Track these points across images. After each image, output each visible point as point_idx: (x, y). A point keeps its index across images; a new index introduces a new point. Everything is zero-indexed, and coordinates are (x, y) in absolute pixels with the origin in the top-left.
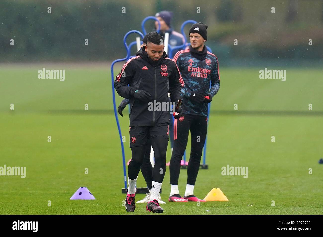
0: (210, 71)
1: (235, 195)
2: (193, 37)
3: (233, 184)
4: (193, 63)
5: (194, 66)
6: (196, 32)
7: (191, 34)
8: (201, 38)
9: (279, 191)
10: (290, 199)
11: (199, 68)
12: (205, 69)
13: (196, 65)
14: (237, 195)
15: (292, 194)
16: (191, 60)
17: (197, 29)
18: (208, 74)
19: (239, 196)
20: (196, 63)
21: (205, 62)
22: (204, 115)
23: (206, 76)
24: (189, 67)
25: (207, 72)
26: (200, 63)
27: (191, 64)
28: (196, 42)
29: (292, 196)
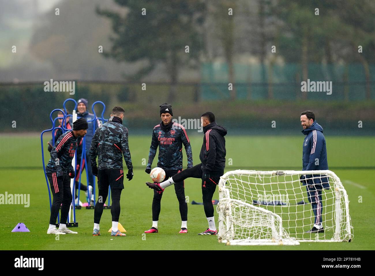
0: (174, 139)
1: (131, 227)
2: (165, 116)
3: (129, 219)
4: (161, 135)
5: (161, 137)
6: (167, 112)
7: (163, 114)
8: (170, 116)
9: (163, 224)
10: (171, 230)
11: (165, 137)
12: (170, 138)
13: (163, 136)
14: (133, 227)
15: (172, 227)
16: (160, 132)
17: (167, 110)
18: (172, 141)
19: (134, 228)
20: (163, 134)
21: (170, 133)
22: (174, 169)
23: (171, 143)
24: (159, 138)
25: (171, 140)
26: (166, 134)
27: (160, 135)
28: (167, 119)
29: (172, 228)
